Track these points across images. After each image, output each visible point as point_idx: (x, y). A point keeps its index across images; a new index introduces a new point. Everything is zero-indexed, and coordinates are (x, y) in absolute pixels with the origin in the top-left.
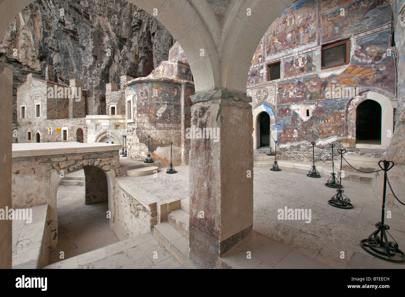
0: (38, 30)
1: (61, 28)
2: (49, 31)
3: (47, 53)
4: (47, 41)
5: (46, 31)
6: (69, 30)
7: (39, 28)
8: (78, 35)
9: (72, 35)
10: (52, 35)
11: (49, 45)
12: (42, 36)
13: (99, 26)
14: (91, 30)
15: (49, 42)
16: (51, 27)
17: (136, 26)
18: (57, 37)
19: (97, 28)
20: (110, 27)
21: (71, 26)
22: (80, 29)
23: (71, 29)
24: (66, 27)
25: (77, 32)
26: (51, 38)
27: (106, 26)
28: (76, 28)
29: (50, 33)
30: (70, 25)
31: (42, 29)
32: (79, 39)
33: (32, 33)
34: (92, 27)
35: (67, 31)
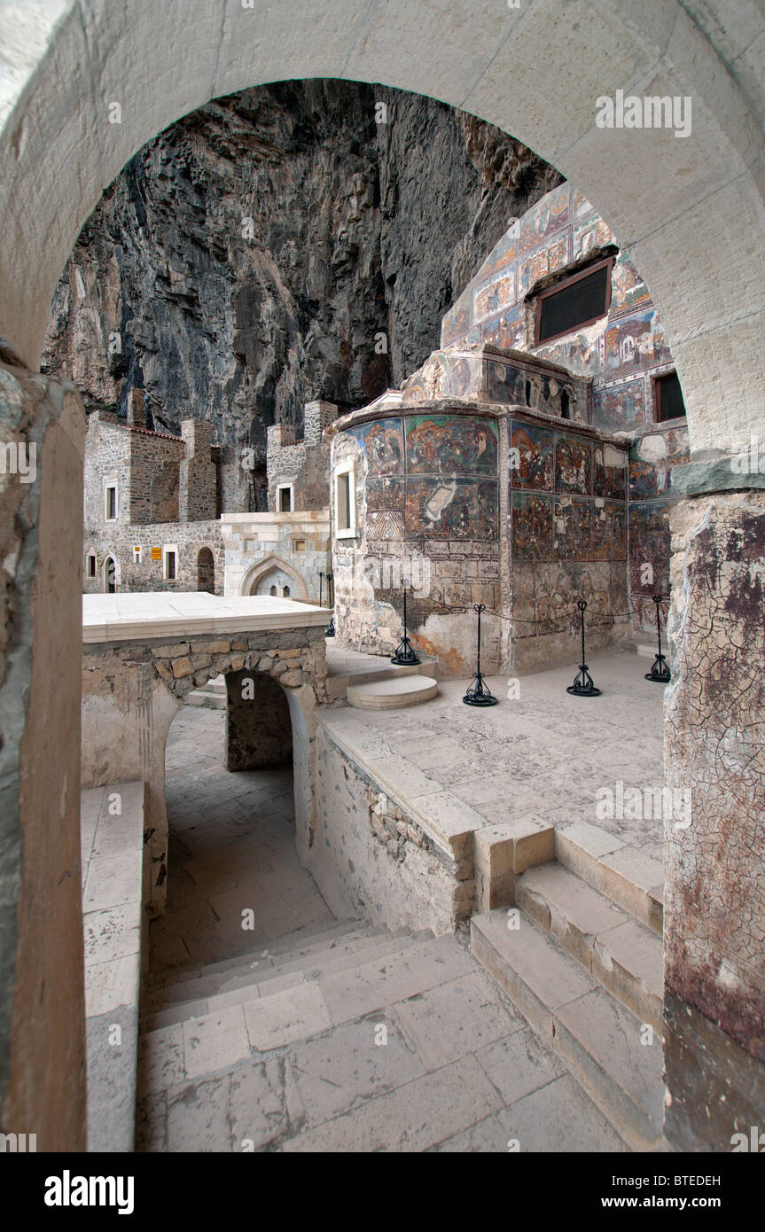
0: (112, 306)
1: (161, 293)
2: (134, 304)
3: (129, 357)
4: (131, 329)
5: (129, 303)
6: (179, 295)
7: (114, 300)
8: (199, 306)
9: (186, 307)
10: (143, 312)
11: (136, 338)
12: (120, 319)
13: (252, 275)
14: (230, 289)
15: (134, 330)
16: (140, 292)
17: (343, 263)
18: (153, 316)
19: (246, 280)
20: (278, 274)
21: (183, 284)
22: (203, 289)
23: (185, 292)
24: (174, 289)
25: (197, 297)
26: (140, 321)
27: (266, 272)
28: (195, 288)
29: (137, 309)
30: (181, 283)
31: (121, 300)
32: (201, 315)
33: (99, 314)
34: (233, 281)
35: (174, 299)
